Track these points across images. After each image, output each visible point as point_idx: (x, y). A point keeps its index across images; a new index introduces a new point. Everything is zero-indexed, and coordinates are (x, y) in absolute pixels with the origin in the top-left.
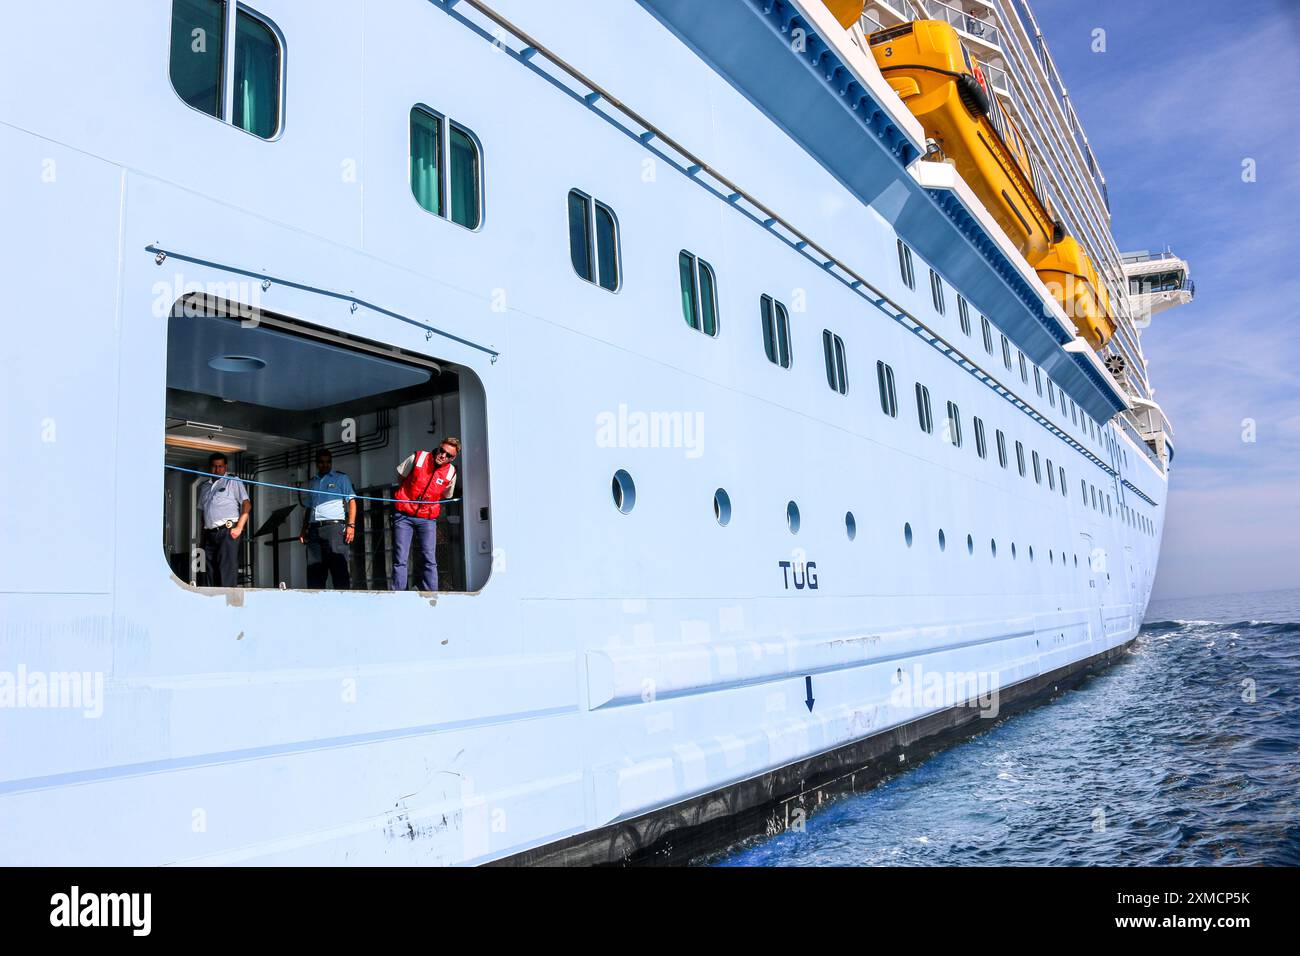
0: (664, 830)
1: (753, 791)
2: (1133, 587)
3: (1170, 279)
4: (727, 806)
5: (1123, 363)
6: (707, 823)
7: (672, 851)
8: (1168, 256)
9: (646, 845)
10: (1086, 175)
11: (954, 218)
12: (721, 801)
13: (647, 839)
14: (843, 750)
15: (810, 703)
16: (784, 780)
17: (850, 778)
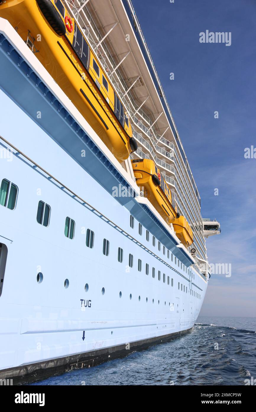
0: (35, 369)
1: (63, 361)
2: (191, 313)
3: (215, 227)
4: (55, 364)
5: (195, 251)
6: (48, 368)
7: (36, 375)
8: (215, 221)
9: (29, 373)
10: (195, 196)
11: (147, 211)
12: (53, 363)
13: (30, 371)
14: (92, 352)
15: (84, 338)
16: (72, 359)
17: (92, 360)
